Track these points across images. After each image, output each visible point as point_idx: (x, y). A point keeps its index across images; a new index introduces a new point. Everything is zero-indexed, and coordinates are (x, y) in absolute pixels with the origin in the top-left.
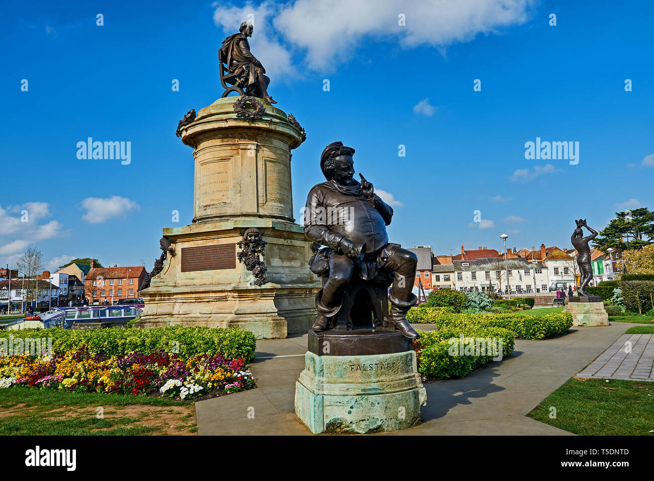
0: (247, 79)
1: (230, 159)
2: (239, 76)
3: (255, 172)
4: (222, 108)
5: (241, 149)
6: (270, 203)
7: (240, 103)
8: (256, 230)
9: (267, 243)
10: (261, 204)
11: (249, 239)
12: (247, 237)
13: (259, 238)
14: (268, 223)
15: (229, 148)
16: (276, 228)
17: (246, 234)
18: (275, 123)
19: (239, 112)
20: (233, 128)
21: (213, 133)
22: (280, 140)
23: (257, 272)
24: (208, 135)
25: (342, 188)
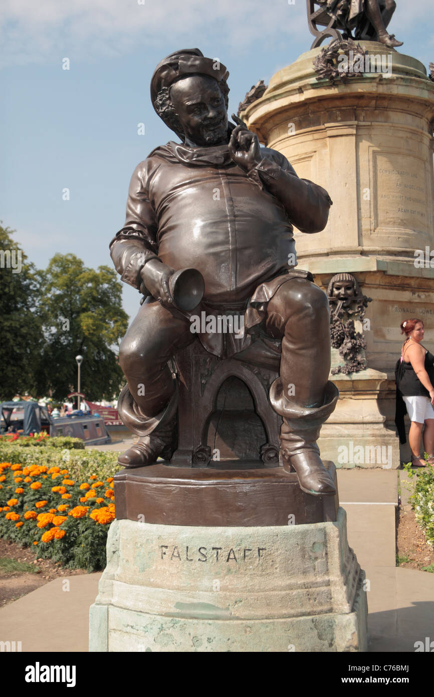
0: (347, 11)
1: (311, 157)
2: (334, 8)
3: (354, 175)
4: (299, 70)
5: (330, 137)
6: (383, 230)
7: (325, 55)
8: (348, 277)
9: (370, 300)
10: (367, 230)
11: (336, 292)
12: (332, 291)
13: (355, 292)
14: (369, 264)
15: (310, 137)
16: (390, 272)
17: (331, 284)
19: (321, 70)
20: (314, 103)
21: (284, 116)
23: (345, 351)
24: (277, 119)
25: (185, 153)
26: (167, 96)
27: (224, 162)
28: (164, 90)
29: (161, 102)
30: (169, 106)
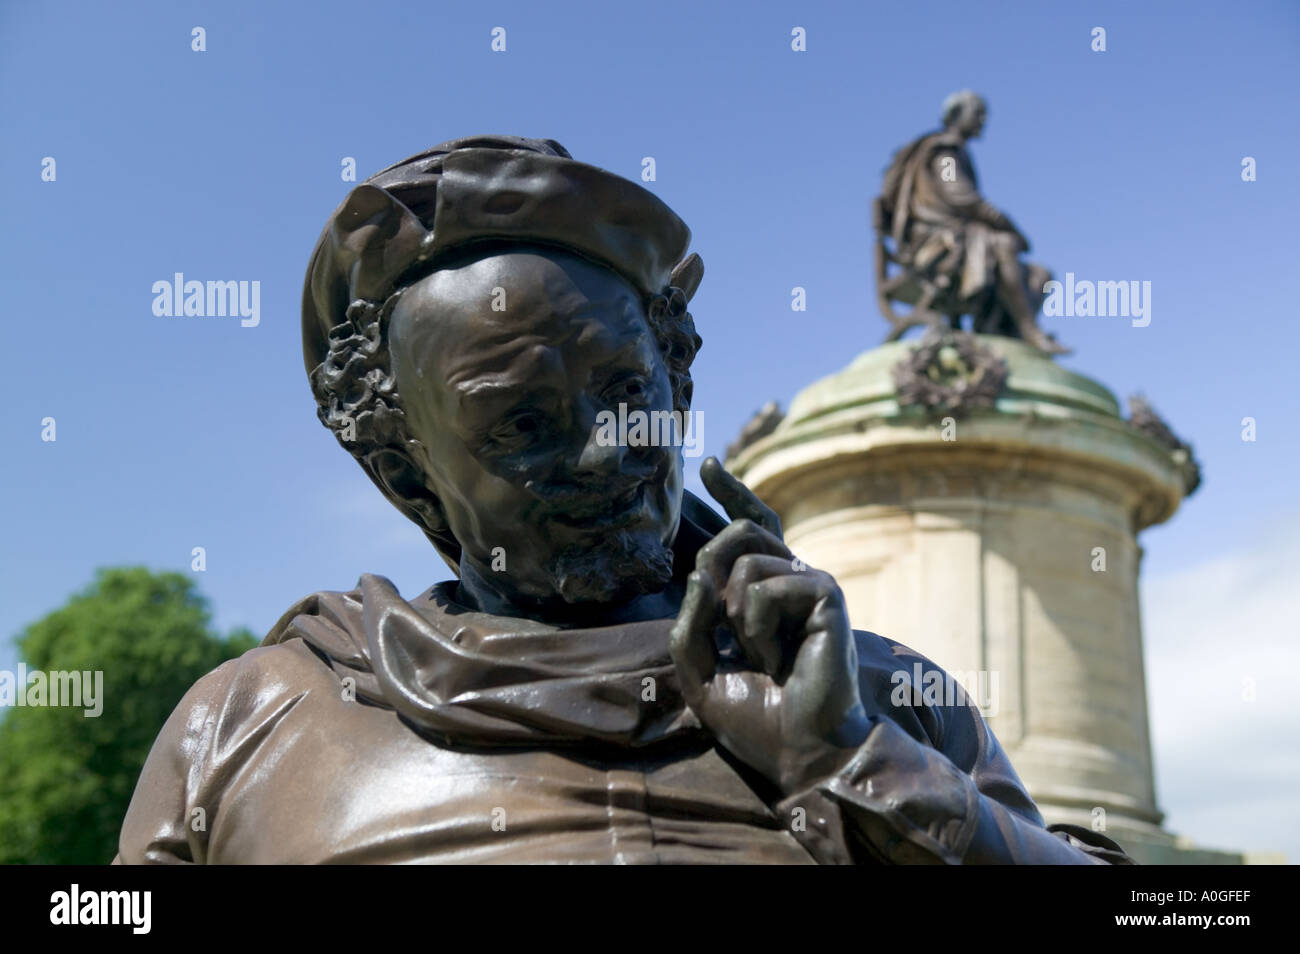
0: (956, 279)
2: (931, 272)
3: (976, 616)
5: (923, 530)
7: (916, 361)
18: (1050, 423)
19: (907, 388)
25: (424, 652)
26: (371, 347)
27: (639, 730)
28: (358, 313)
29: (335, 373)
30: (376, 394)
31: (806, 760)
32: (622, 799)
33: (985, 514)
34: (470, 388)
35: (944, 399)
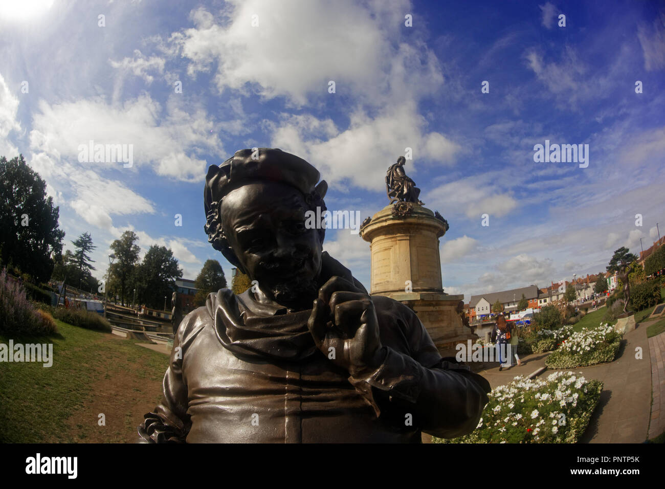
0: (403, 191)
1: (391, 248)
2: (397, 190)
3: (409, 257)
5: (399, 240)
7: (395, 207)
15: (390, 240)
16: (425, 299)
18: (423, 218)
19: (395, 213)
20: (392, 226)
21: (379, 231)
22: (428, 230)
26: (217, 217)
28: (213, 206)
29: (208, 226)
30: (219, 232)
31: (359, 370)
32: (291, 381)
33: (410, 237)
34: (239, 231)
35: (401, 214)
